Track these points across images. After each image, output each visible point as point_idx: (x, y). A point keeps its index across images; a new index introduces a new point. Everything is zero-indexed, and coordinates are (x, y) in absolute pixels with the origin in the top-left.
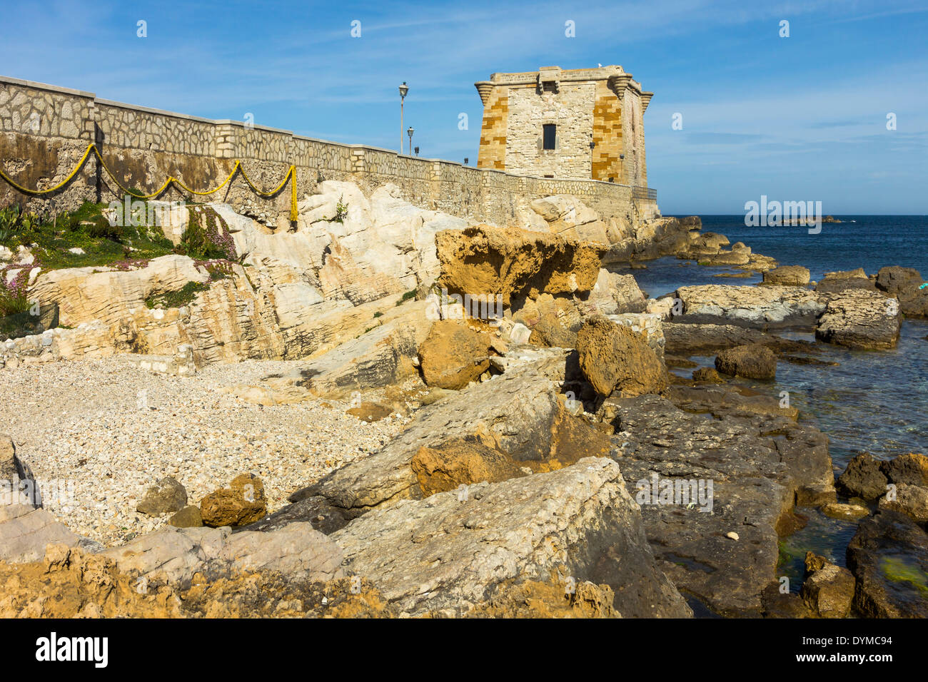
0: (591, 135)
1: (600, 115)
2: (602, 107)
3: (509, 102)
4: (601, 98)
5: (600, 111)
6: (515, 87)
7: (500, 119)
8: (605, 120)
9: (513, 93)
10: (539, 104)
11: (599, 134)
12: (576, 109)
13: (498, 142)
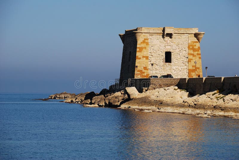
0: (187, 57)
1: (191, 49)
2: (191, 46)
3: (149, 41)
4: (191, 42)
5: (191, 47)
6: (151, 34)
7: (145, 48)
8: (193, 51)
9: (151, 37)
10: (163, 43)
11: (191, 57)
12: (180, 46)
13: (145, 58)
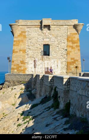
0: (66, 50)
1: (70, 41)
2: (70, 38)
3: (26, 34)
4: (70, 33)
7: (22, 41)
8: (72, 43)
9: (28, 29)
10: (41, 35)
11: (70, 49)
12: (59, 38)
13: (22, 52)
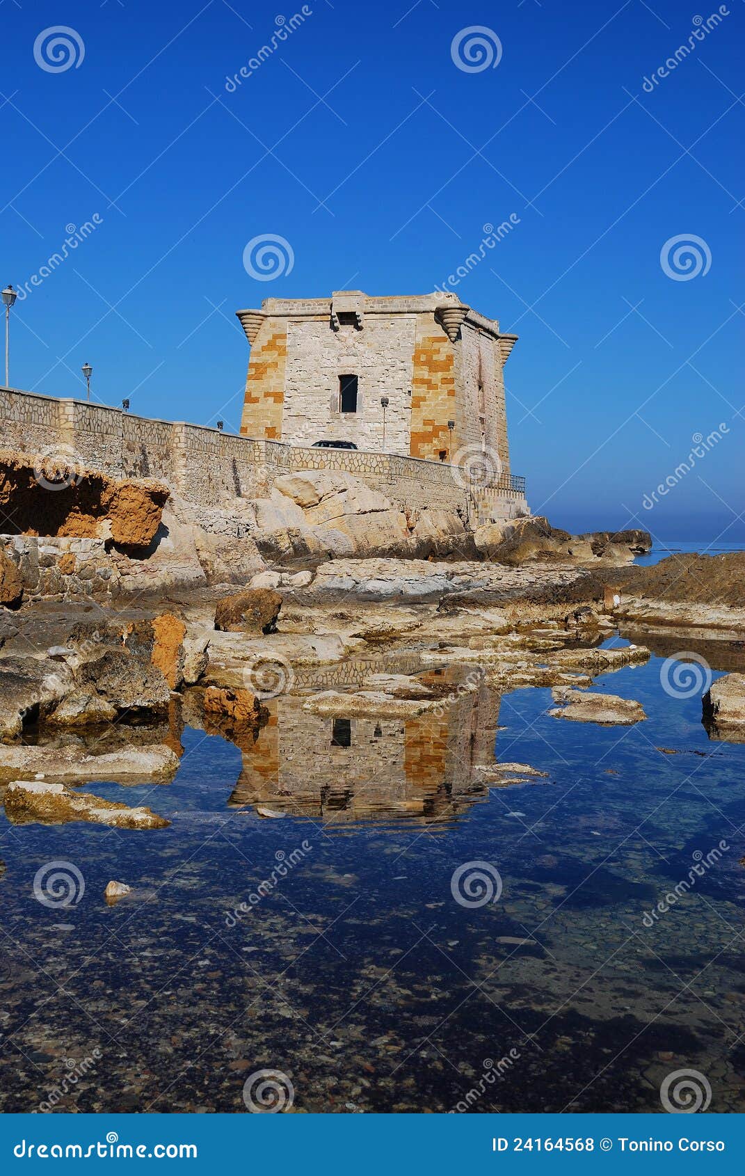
0: (409, 392)
2: (424, 352)
3: (288, 342)
4: (424, 339)
5: (423, 358)
6: (297, 318)
7: (275, 365)
9: (295, 329)
10: (334, 346)
11: (422, 390)
13: (271, 399)
